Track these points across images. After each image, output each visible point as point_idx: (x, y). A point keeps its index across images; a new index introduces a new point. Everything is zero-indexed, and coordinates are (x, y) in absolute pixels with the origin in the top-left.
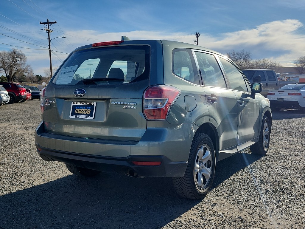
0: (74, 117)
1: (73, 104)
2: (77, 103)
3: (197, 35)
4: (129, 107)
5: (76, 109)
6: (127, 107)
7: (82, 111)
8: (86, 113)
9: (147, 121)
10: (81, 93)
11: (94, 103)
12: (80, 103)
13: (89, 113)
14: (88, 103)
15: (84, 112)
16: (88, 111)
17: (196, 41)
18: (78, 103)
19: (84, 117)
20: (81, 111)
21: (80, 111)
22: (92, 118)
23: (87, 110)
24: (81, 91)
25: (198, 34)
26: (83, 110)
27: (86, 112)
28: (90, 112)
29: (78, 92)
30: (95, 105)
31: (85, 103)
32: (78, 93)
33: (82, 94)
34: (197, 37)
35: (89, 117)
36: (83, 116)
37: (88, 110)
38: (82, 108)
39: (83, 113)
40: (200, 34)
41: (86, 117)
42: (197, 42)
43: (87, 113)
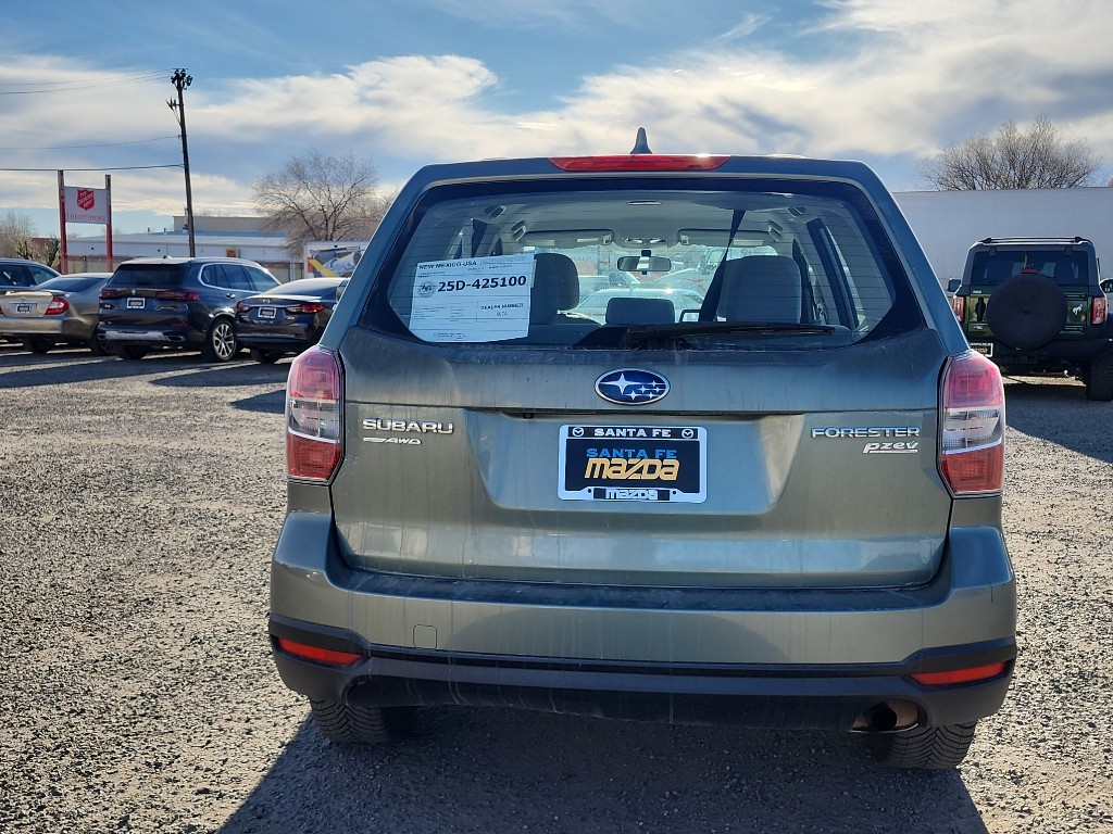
0: (586, 494)
1: (570, 434)
2: (590, 433)
3: (180, 80)
4: (887, 445)
5: (591, 462)
6: (879, 449)
7: (629, 467)
8: (653, 477)
9: (952, 499)
10: (643, 389)
11: (696, 431)
12: (610, 432)
13: (673, 477)
14: (662, 433)
15: (640, 471)
16: (663, 466)
17: (178, 103)
18: (599, 432)
19: (651, 494)
20: (622, 469)
21: (614, 468)
22: (697, 497)
23: (657, 462)
24: (647, 378)
25: (184, 75)
26: (631, 461)
27: (652, 469)
28: (675, 470)
29: (622, 384)
30: (702, 439)
31: (642, 432)
32: (628, 389)
33: (651, 395)
34: (180, 89)
35: (678, 496)
36: (641, 491)
37: (666, 462)
38: (626, 453)
39: (637, 477)
40: (190, 79)
41: (664, 496)
42: (181, 105)
43: (660, 473)
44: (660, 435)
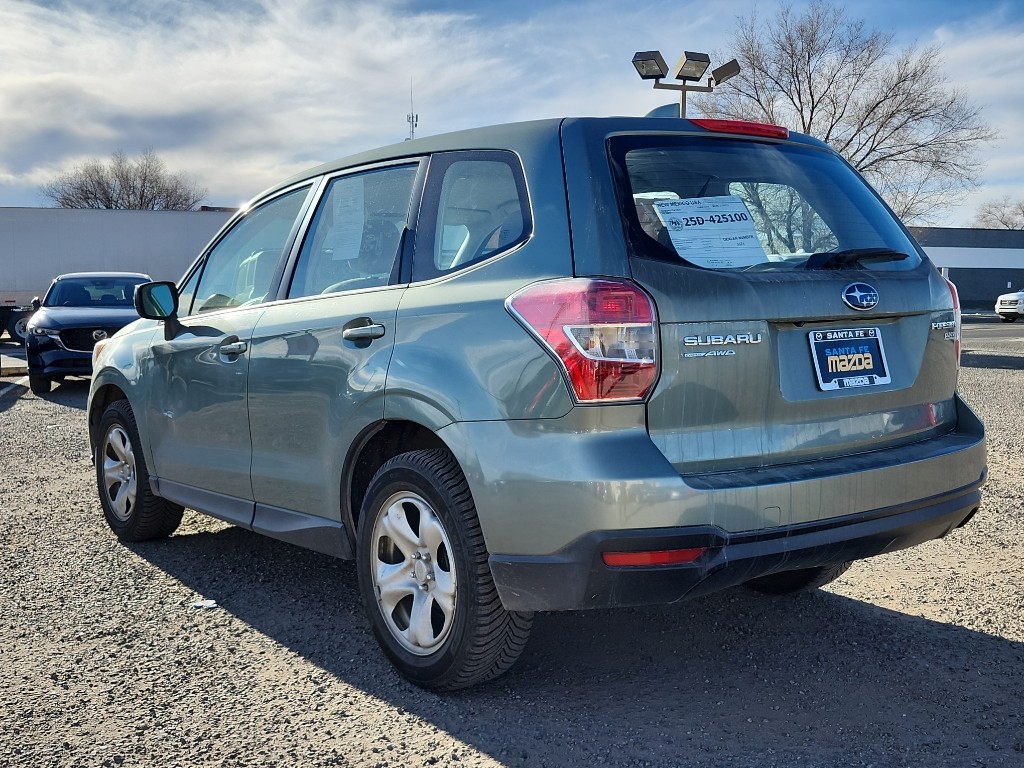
0: (833, 385)
1: (816, 339)
2: (825, 337)
5: (830, 359)
6: (948, 337)
7: (849, 361)
8: (861, 368)
10: (868, 297)
11: (875, 331)
12: (835, 335)
13: (871, 367)
14: (860, 333)
15: (854, 364)
16: (865, 359)
18: (829, 336)
19: (865, 380)
20: (846, 363)
21: (843, 363)
22: (887, 380)
23: (860, 356)
26: (850, 357)
27: (860, 362)
28: (870, 361)
29: (857, 294)
30: (879, 337)
31: (851, 334)
32: (861, 298)
35: (878, 380)
36: (860, 378)
37: (865, 355)
38: (845, 351)
39: (854, 368)
41: (872, 380)
43: (865, 365)
44: (859, 336)
